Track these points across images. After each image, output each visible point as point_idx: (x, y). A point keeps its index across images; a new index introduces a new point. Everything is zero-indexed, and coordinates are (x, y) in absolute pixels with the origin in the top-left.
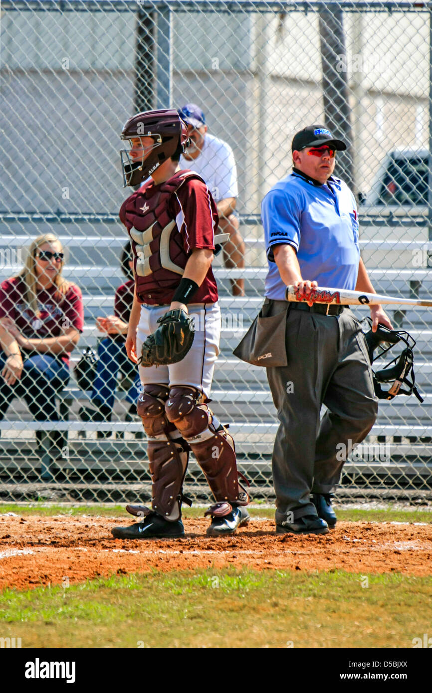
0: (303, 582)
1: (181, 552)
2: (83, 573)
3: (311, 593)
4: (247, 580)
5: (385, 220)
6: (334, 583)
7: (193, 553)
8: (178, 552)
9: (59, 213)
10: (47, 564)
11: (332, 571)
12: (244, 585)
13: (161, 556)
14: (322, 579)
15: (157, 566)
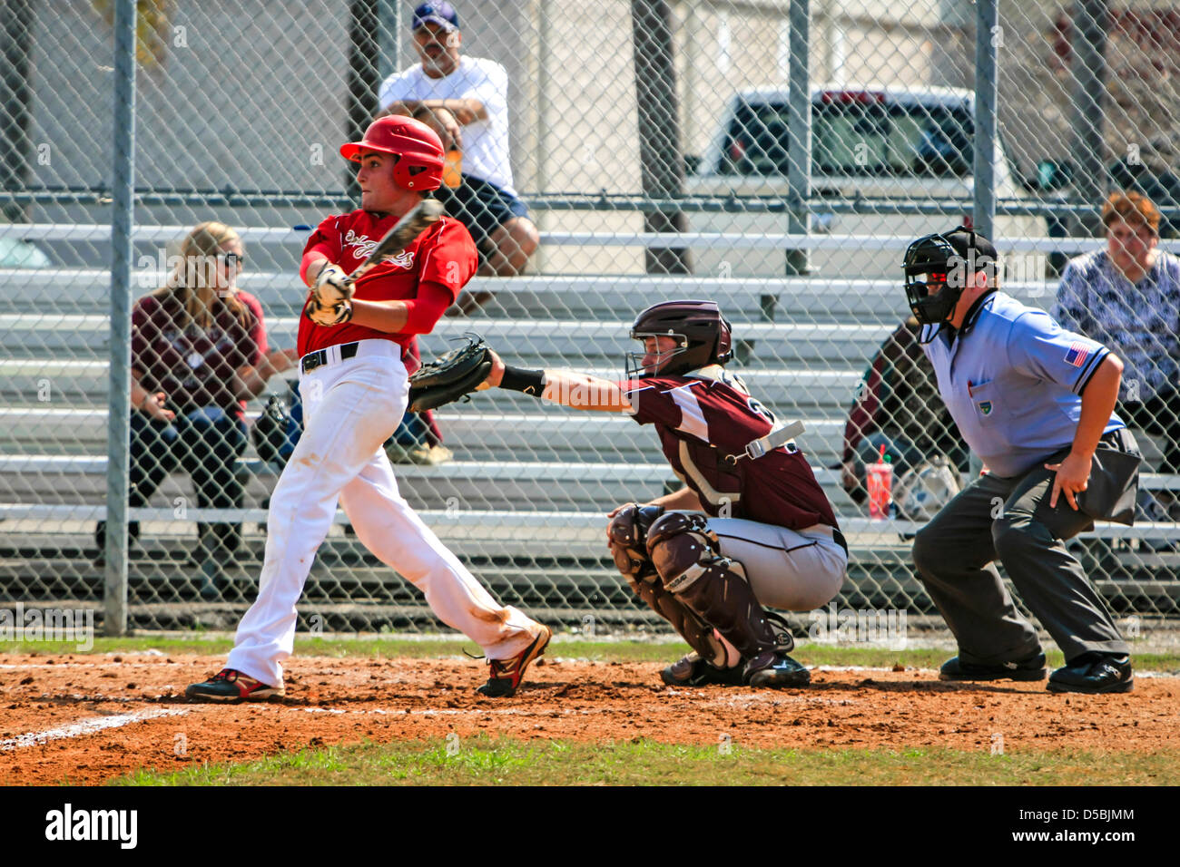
0: (590, 758)
1: (408, 711)
2: (258, 744)
3: (603, 775)
4: (505, 756)
5: (720, 202)
6: (639, 760)
7: (426, 713)
8: (404, 712)
9: (228, 192)
10: (204, 730)
11: (635, 742)
12: (501, 763)
13: (377, 718)
14: (620, 753)
15: (370, 733)
